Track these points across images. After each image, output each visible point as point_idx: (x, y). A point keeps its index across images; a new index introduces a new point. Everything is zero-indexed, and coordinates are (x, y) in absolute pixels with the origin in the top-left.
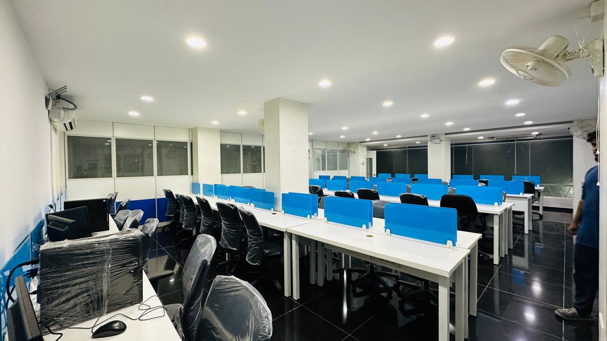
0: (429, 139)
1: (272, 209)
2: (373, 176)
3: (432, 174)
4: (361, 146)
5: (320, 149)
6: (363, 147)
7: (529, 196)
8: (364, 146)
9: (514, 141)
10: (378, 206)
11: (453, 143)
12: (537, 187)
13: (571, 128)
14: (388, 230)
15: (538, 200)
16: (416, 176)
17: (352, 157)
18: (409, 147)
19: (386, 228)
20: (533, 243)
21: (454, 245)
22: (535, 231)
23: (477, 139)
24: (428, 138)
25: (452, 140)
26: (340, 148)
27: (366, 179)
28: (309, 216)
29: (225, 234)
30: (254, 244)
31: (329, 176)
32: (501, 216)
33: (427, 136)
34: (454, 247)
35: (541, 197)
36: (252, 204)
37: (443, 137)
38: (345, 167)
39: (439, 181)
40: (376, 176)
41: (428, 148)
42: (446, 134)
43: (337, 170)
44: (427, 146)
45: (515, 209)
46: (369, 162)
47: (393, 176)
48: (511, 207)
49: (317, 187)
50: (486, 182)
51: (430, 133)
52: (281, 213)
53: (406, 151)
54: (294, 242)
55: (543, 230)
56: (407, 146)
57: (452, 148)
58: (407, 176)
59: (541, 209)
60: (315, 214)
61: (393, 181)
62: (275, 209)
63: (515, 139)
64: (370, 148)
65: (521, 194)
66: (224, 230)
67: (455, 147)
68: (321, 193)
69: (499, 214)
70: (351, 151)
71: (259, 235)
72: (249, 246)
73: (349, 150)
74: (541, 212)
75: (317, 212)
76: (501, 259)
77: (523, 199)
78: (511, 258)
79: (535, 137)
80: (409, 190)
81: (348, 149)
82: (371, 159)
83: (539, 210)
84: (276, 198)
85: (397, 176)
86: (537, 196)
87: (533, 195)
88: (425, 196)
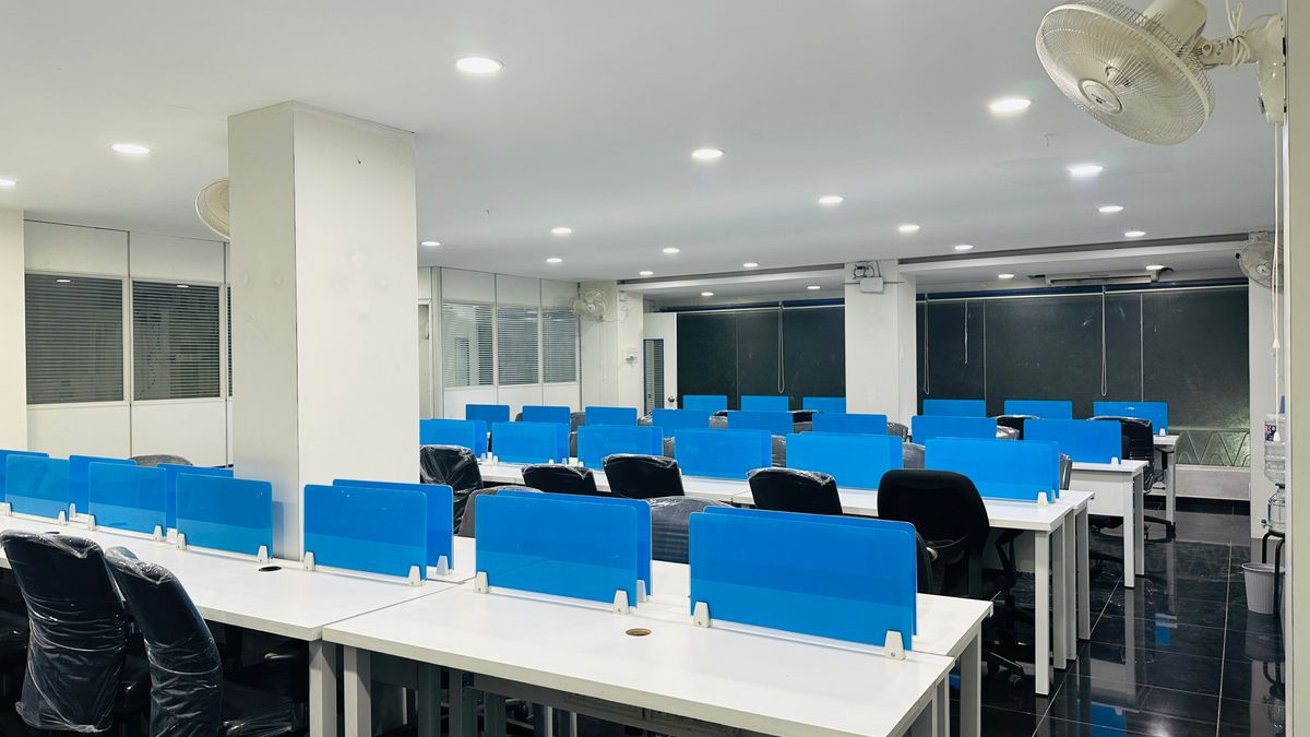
0: (849, 279)
1: (263, 549)
2: (667, 406)
3: (858, 400)
4: (623, 296)
5: (470, 304)
6: (630, 300)
7: (1135, 465)
8: (634, 295)
9: (1098, 288)
10: (675, 519)
11: (926, 290)
12: (1161, 439)
13: (1244, 257)
14: (702, 607)
15: (1163, 477)
16: (810, 405)
17: (591, 335)
18: (786, 304)
19: (695, 598)
20: (1150, 614)
21: (907, 645)
22: (1152, 576)
23: (995, 280)
24: (847, 275)
25: (919, 280)
26: (549, 302)
27: (640, 415)
28: (415, 570)
29: (45, 669)
30: (176, 700)
31: (507, 408)
32: (1053, 538)
33: (842, 266)
34: (908, 653)
35: (1170, 467)
36: (172, 532)
37: (895, 271)
38: (565, 371)
39: (876, 424)
40: (674, 406)
41: (848, 307)
42: (902, 262)
43: (536, 382)
44: (842, 301)
45: (1095, 509)
46: (651, 355)
47: (734, 404)
48: (1085, 503)
49: (456, 453)
50: (1017, 424)
51: (850, 259)
52: (300, 565)
53: (774, 316)
54: (351, 680)
55: (1177, 570)
56: (780, 299)
57: (920, 309)
58: (779, 405)
59: (1170, 504)
60: (443, 559)
61: (731, 425)
62: (275, 550)
63: (1103, 283)
64: (656, 305)
65: (1115, 460)
66: (41, 651)
67: (929, 305)
68: (467, 476)
69: (1049, 529)
70: (589, 315)
71: (203, 663)
72: (154, 713)
73: (581, 310)
74: (1170, 514)
75: (448, 553)
76: (1058, 676)
77: (1121, 477)
78: (1086, 670)
79: (1154, 277)
80: (780, 455)
81: (578, 305)
82: (659, 343)
83: (1164, 508)
84: (280, 505)
85: (749, 403)
86: (1158, 465)
87: (1145, 463)
88: (830, 477)
